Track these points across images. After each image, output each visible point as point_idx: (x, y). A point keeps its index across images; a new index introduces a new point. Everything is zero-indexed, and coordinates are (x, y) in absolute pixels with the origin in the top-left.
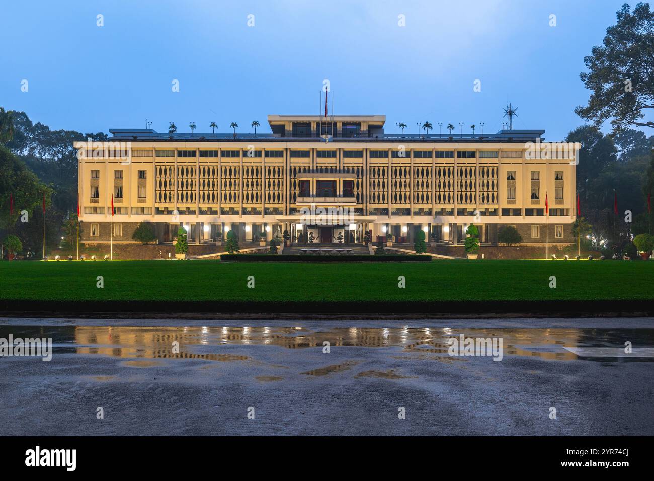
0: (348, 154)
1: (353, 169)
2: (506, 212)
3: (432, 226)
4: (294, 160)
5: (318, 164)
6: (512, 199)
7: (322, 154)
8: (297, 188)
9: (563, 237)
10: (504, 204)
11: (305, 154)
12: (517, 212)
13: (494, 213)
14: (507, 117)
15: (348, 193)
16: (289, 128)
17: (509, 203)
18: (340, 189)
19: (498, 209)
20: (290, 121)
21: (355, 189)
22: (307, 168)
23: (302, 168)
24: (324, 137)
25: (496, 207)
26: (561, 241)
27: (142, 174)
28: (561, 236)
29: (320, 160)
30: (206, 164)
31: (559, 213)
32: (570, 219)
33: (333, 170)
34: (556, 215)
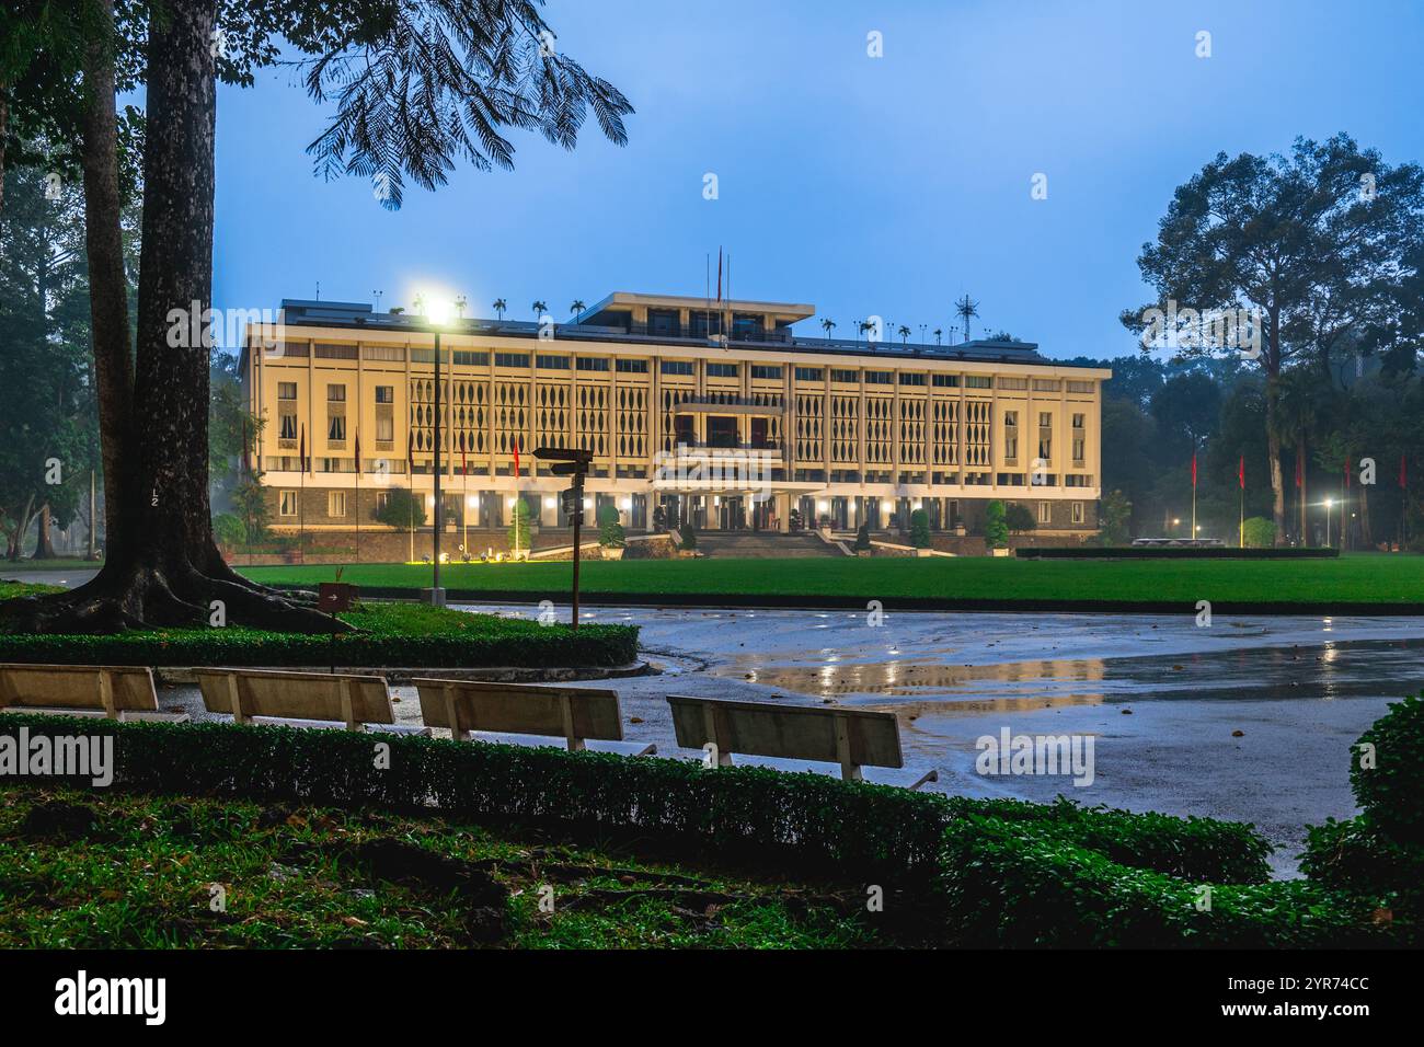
0: (759, 372)
1: (766, 399)
2: (1003, 479)
4: (668, 378)
5: (710, 388)
6: (1012, 457)
7: (715, 369)
8: (672, 431)
9: (1082, 521)
10: (1000, 466)
11: (684, 368)
12: (1018, 480)
13: (983, 480)
14: (959, 318)
15: (760, 442)
16: (641, 318)
17: (1008, 464)
18: (746, 434)
19: (990, 474)
20: (644, 306)
21: (770, 434)
22: (689, 393)
23: (681, 394)
24: (716, 338)
25: (988, 470)
26: (1080, 527)
27: (381, 394)
28: (1078, 518)
29: (713, 380)
30: (506, 379)
31: (1077, 482)
32: (1092, 493)
33: (733, 400)
34: (1073, 486)
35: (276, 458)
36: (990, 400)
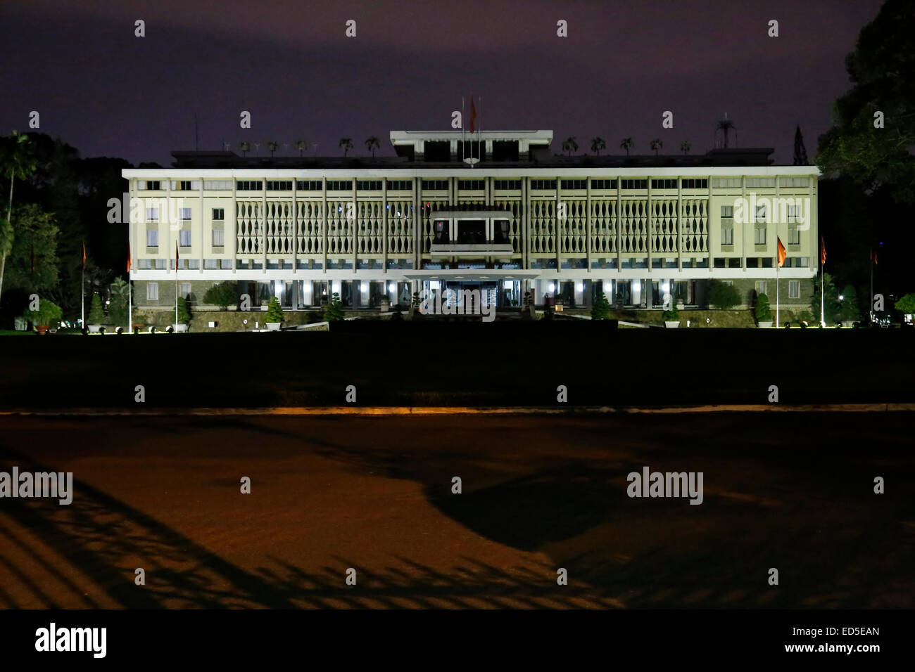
0: (501, 184)
1: (508, 206)
2: (720, 263)
3: (618, 284)
4: (426, 193)
5: (460, 199)
6: (728, 245)
7: (465, 185)
8: (432, 232)
9: (799, 296)
10: (717, 252)
11: (442, 185)
12: (735, 263)
13: (704, 264)
14: (721, 132)
15: (500, 238)
16: (420, 149)
17: (724, 250)
18: (490, 233)
19: (708, 259)
20: (422, 139)
21: (512, 232)
22: (445, 204)
23: (438, 204)
24: (468, 161)
25: (706, 255)
26: (796, 302)
27: (218, 214)
28: (796, 295)
29: (463, 193)
30: (305, 200)
31: (794, 263)
32: (809, 272)
33: (480, 207)
34: (790, 267)
35: (146, 260)
36: (707, 198)
